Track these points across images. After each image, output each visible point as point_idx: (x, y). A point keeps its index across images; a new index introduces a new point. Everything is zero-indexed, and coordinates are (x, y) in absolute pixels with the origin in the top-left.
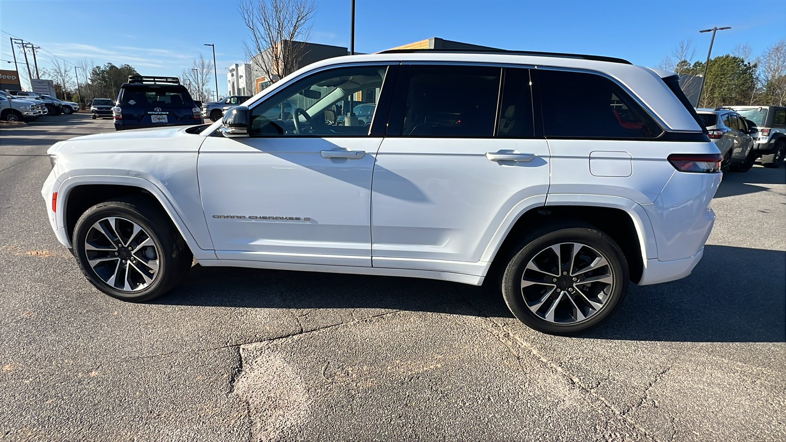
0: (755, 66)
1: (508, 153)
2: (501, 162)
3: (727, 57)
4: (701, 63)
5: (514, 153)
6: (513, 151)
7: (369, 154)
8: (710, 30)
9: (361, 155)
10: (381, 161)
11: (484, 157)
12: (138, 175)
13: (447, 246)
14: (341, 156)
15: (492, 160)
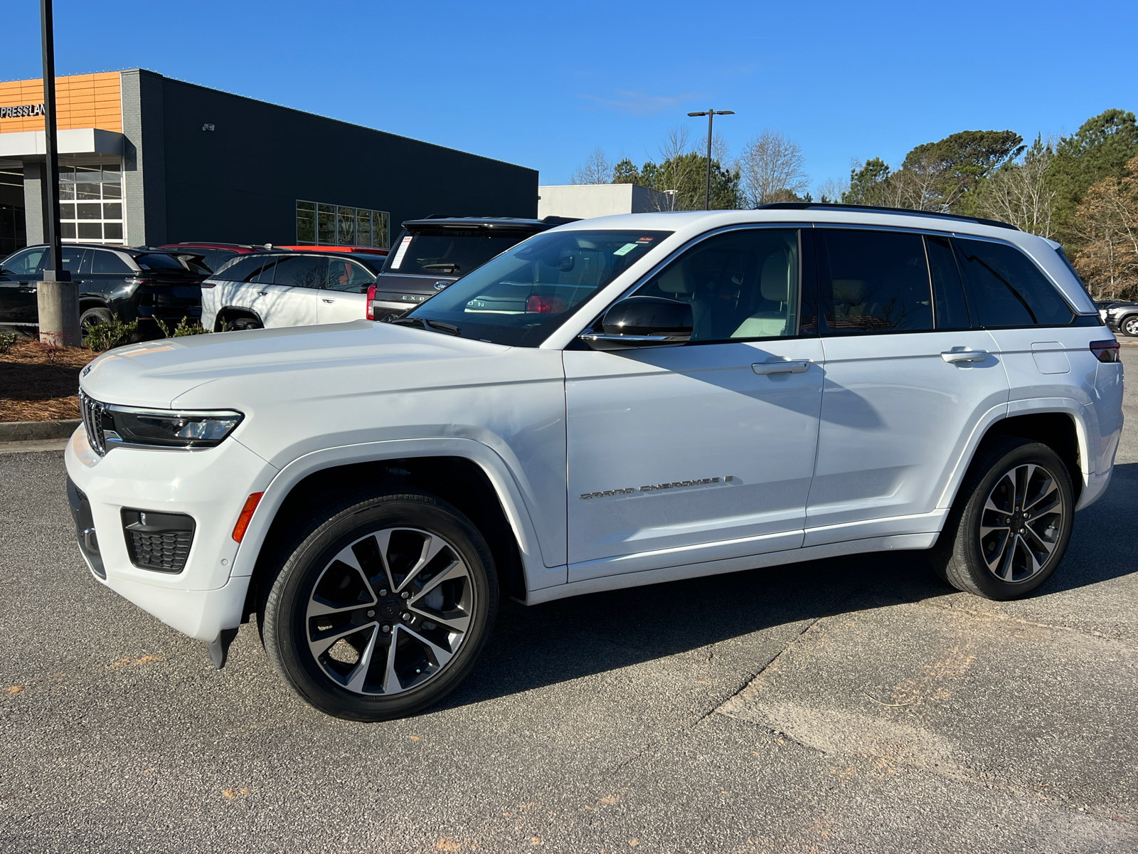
0: (737, 176)
1: (959, 351)
2: (959, 363)
3: (695, 157)
4: (655, 167)
5: (966, 350)
6: (963, 348)
7: (815, 363)
8: (703, 114)
9: (806, 367)
10: (832, 373)
11: (940, 358)
12: (463, 432)
13: (898, 495)
14: (779, 370)
15: (949, 362)
